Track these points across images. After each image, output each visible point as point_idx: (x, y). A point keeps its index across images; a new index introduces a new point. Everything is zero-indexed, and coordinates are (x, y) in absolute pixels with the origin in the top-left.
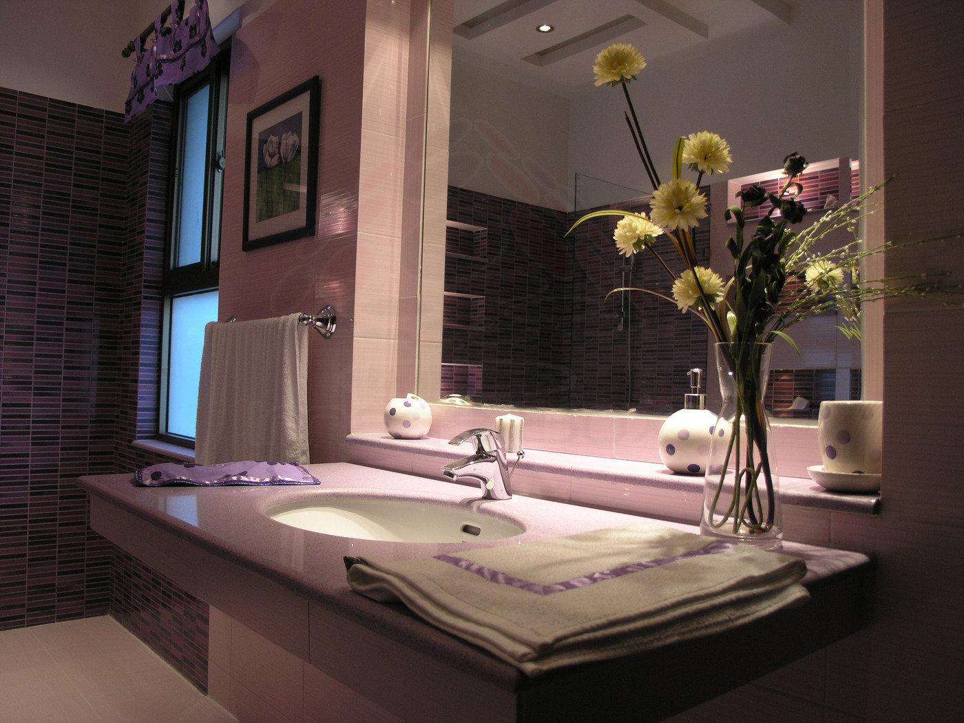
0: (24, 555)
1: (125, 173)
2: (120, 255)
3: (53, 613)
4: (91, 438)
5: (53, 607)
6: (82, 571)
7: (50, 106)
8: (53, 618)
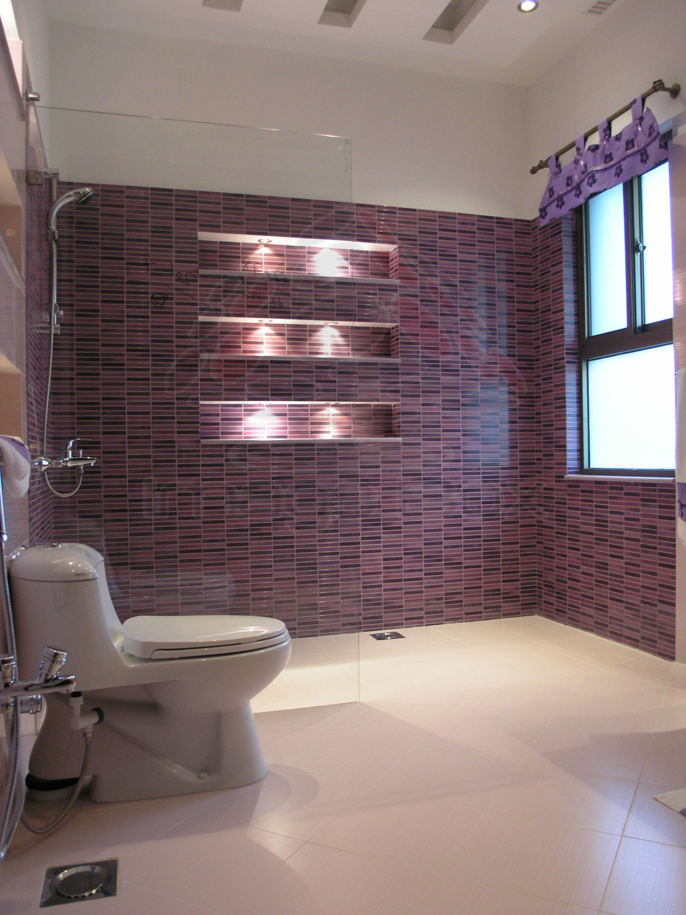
0: (480, 566)
1: (530, 266)
2: (532, 332)
3: (500, 611)
4: (521, 476)
5: (500, 607)
6: (518, 580)
7: (478, 221)
8: (500, 615)
